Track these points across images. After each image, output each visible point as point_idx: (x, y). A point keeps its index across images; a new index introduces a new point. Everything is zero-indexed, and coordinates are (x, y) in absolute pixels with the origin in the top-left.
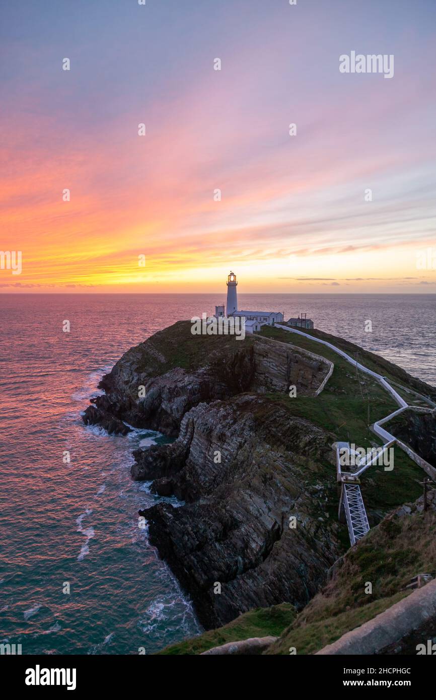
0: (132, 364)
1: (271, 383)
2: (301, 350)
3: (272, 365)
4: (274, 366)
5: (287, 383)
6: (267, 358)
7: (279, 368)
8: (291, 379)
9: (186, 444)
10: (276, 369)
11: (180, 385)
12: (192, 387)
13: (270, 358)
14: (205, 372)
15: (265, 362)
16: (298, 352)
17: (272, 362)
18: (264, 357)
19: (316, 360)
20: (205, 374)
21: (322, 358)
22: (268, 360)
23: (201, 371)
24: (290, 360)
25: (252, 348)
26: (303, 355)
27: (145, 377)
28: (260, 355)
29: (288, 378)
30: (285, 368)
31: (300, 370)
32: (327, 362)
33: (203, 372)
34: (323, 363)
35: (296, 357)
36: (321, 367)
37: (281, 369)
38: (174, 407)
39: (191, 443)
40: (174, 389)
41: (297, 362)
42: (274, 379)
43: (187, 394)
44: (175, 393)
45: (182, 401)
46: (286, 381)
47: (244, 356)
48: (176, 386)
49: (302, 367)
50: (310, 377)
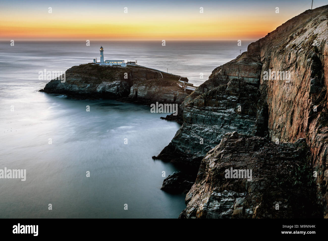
9: (135, 94)
11: (113, 84)
13: (139, 73)
14: (120, 79)
15: (137, 74)
19: (154, 72)
21: (156, 71)
23: (118, 79)
24: (146, 72)
26: (150, 71)
28: (135, 72)
30: (145, 75)
36: (157, 73)
37: (143, 75)
38: (113, 90)
39: (137, 93)
40: (111, 85)
41: (149, 73)
42: (141, 78)
43: (116, 86)
44: (111, 86)
45: (116, 88)
46: (146, 78)
47: (130, 73)
48: (111, 84)
49: (151, 74)
50: (154, 76)
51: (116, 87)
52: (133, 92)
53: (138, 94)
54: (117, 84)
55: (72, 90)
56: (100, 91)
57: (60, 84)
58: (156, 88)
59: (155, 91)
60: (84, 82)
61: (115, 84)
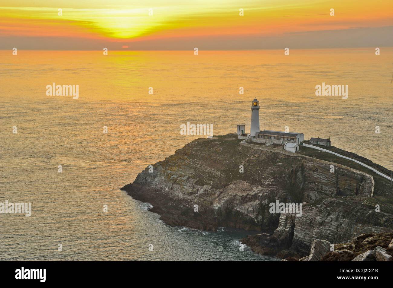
0: (189, 178)
1: (322, 189)
2: (344, 167)
3: (322, 177)
4: (324, 178)
5: (336, 189)
6: (317, 172)
7: (329, 179)
8: (339, 186)
9: (289, 230)
10: (326, 180)
11: (252, 193)
12: (263, 194)
13: (320, 172)
14: (270, 183)
15: (315, 175)
16: (343, 169)
17: (322, 175)
18: (314, 171)
19: (358, 174)
20: (271, 185)
21: (362, 173)
22: (318, 173)
23: (267, 183)
24: (338, 174)
25: (303, 164)
26: (347, 170)
27: (211, 188)
28: (310, 170)
29: (337, 185)
30: (334, 179)
31: (346, 181)
32: (367, 175)
33: (268, 183)
34: (363, 175)
35: (343, 172)
36: (363, 179)
37: (330, 180)
38: (250, 209)
39: (293, 229)
40: (246, 197)
41: (344, 175)
42: (324, 186)
43: (259, 200)
44: (247, 199)
45: (256, 205)
46: (335, 188)
47: (298, 171)
48: (248, 194)
49: (348, 178)
50: (355, 185)
51: (257, 202)
52: (286, 225)
53: (295, 233)
54: (261, 194)
55: (171, 196)
56: (219, 208)
57: (158, 177)
58: (339, 224)
59: (335, 230)
60: (196, 180)
61: (256, 194)
